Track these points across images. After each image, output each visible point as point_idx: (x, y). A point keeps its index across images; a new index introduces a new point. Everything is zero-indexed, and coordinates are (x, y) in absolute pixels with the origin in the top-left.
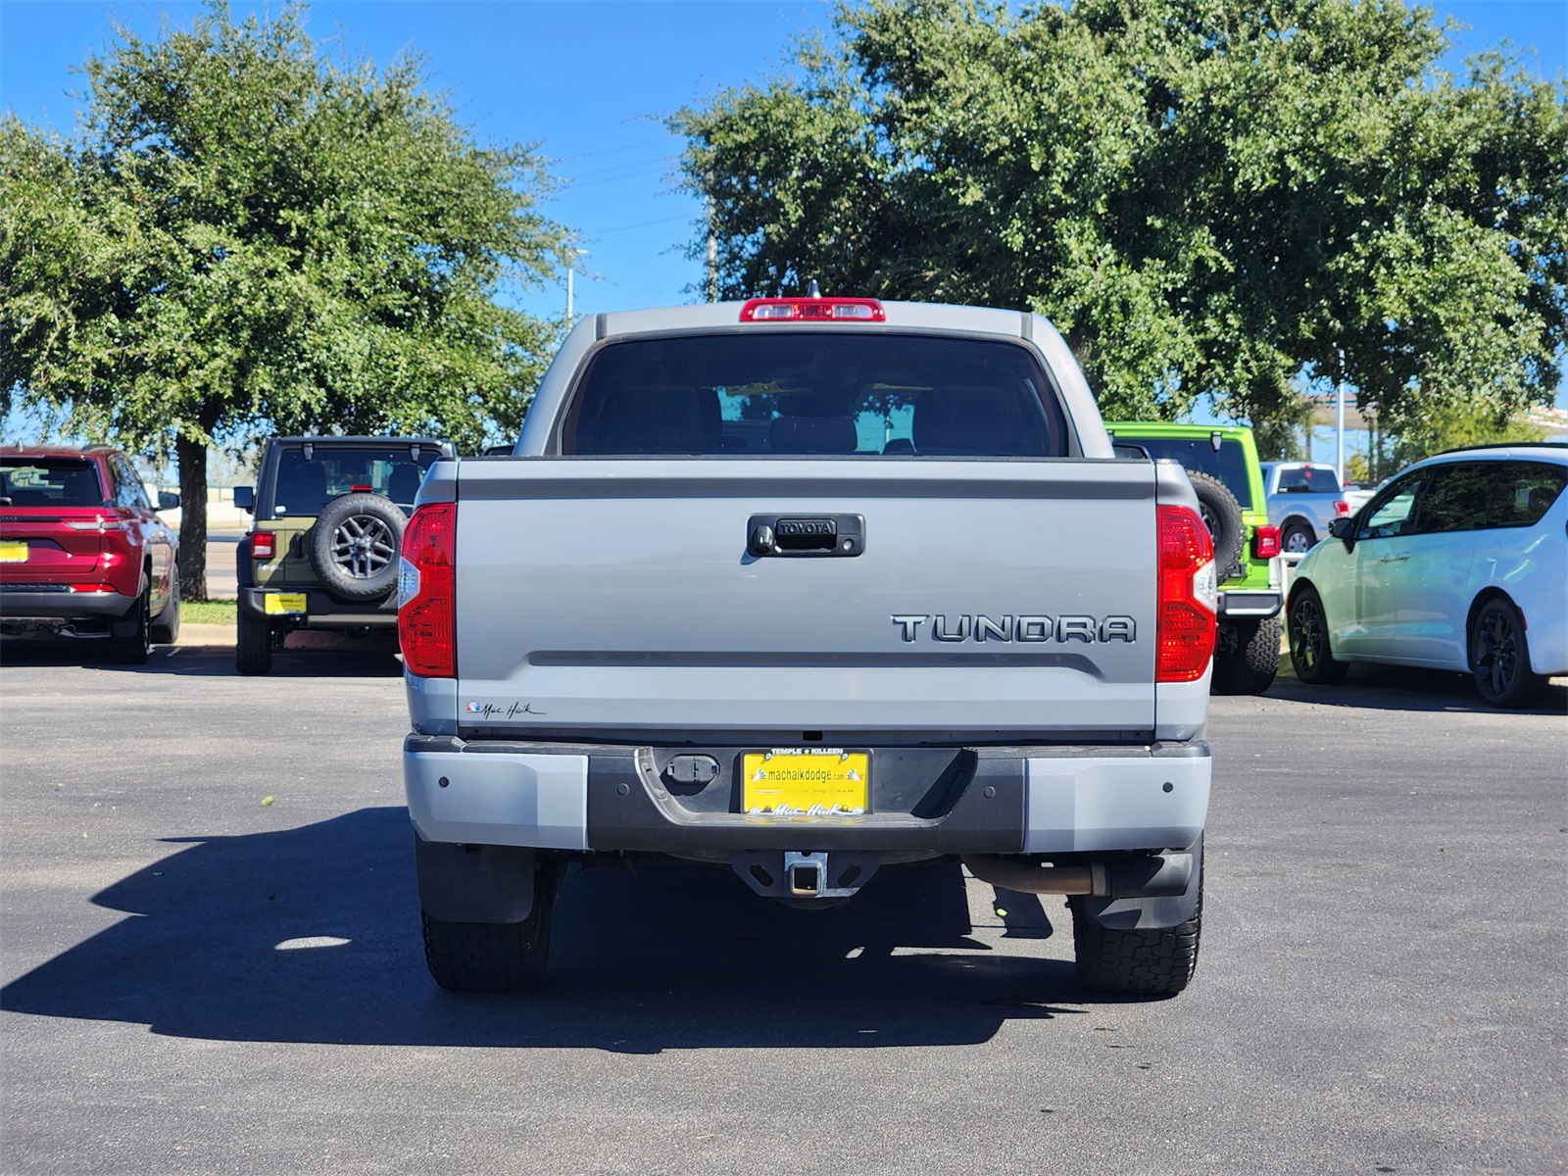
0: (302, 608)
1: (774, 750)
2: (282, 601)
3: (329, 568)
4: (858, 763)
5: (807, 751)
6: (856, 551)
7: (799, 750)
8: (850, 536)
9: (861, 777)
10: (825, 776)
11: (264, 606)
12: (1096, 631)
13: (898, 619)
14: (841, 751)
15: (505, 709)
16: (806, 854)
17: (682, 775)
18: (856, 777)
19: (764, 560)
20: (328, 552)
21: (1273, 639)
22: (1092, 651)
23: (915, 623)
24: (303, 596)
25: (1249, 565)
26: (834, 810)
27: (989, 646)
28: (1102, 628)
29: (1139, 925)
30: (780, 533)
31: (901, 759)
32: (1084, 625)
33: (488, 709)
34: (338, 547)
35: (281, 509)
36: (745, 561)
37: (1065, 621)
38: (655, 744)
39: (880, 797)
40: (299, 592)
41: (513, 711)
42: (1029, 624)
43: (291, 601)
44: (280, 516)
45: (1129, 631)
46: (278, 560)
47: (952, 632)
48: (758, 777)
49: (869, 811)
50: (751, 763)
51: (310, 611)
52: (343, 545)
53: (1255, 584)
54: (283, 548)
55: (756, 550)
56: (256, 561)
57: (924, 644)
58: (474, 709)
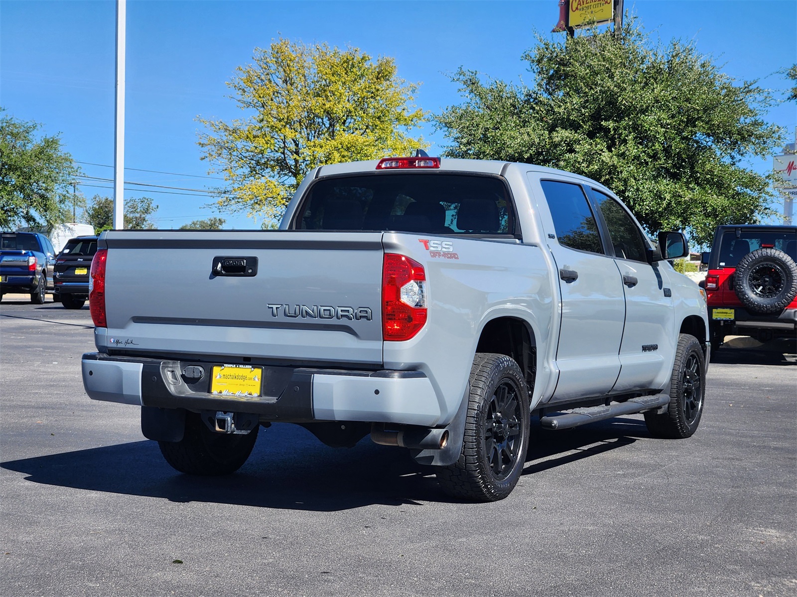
1: (225, 365)
4: (258, 372)
5: (238, 366)
6: (254, 274)
7: (235, 365)
8: (251, 267)
9: (258, 379)
10: (244, 378)
12: (354, 314)
13: (270, 306)
14: (251, 367)
15: (124, 342)
16: (225, 413)
17: (189, 375)
18: (256, 379)
19: (218, 277)
22: (353, 324)
23: (277, 308)
26: (246, 394)
27: (307, 320)
28: (356, 313)
29: (433, 464)
30: (223, 265)
31: (275, 372)
32: (348, 311)
33: (118, 342)
36: (211, 278)
37: (340, 309)
38: (181, 360)
39: (266, 389)
41: (127, 343)
42: (324, 310)
45: (369, 315)
47: (292, 312)
48: (218, 377)
49: (260, 396)
50: (216, 370)
55: (215, 273)
57: (281, 318)
58: (113, 342)
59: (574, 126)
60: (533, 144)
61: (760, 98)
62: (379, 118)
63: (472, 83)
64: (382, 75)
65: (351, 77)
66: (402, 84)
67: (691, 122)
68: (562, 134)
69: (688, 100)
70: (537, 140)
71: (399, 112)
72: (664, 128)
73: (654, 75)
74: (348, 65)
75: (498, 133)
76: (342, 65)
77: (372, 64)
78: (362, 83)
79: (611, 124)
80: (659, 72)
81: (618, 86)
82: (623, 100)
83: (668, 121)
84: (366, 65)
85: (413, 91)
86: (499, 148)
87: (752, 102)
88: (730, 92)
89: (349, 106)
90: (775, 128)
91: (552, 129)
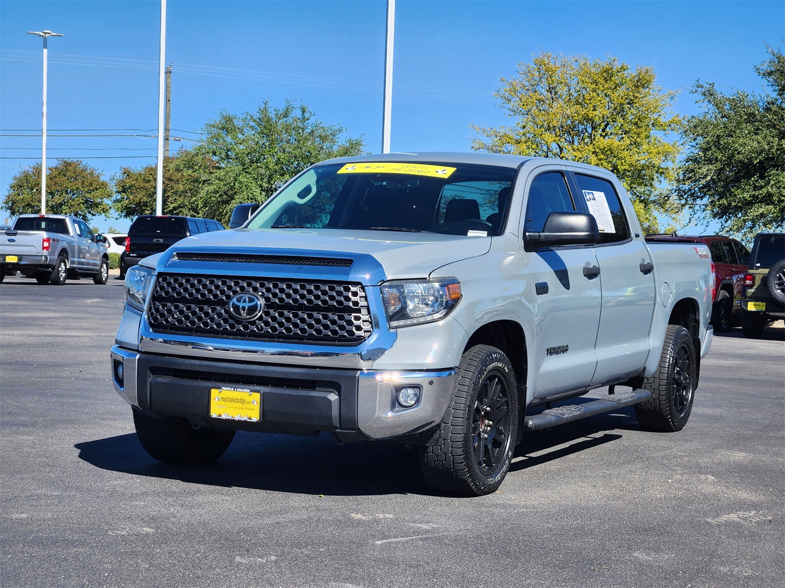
0: (764, 309)
2: (754, 305)
3: (773, 291)
11: (747, 307)
20: (773, 284)
24: (764, 304)
34: (778, 282)
35: (758, 265)
40: (763, 302)
43: (759, 305)
44: (758, 268)
46: (755, 287)
51: (767, 309)
52: (781, 281)
54: (758, 282)
56: (746, 287)
60: (762, 152)
62: (636, 124)
63: (709, 94)
64: (641, 83)
65: (611, 84)
66: (659, 91)
70: (767, 147)
71: (656, 118)
74: (608, 74)
75: (730, 140)
76: (602, 74)
77: (631, 73)
78: (621, 91)
84: (626, 73)
85: (672, 98)
86: (731, 154)
89: (607, 113)
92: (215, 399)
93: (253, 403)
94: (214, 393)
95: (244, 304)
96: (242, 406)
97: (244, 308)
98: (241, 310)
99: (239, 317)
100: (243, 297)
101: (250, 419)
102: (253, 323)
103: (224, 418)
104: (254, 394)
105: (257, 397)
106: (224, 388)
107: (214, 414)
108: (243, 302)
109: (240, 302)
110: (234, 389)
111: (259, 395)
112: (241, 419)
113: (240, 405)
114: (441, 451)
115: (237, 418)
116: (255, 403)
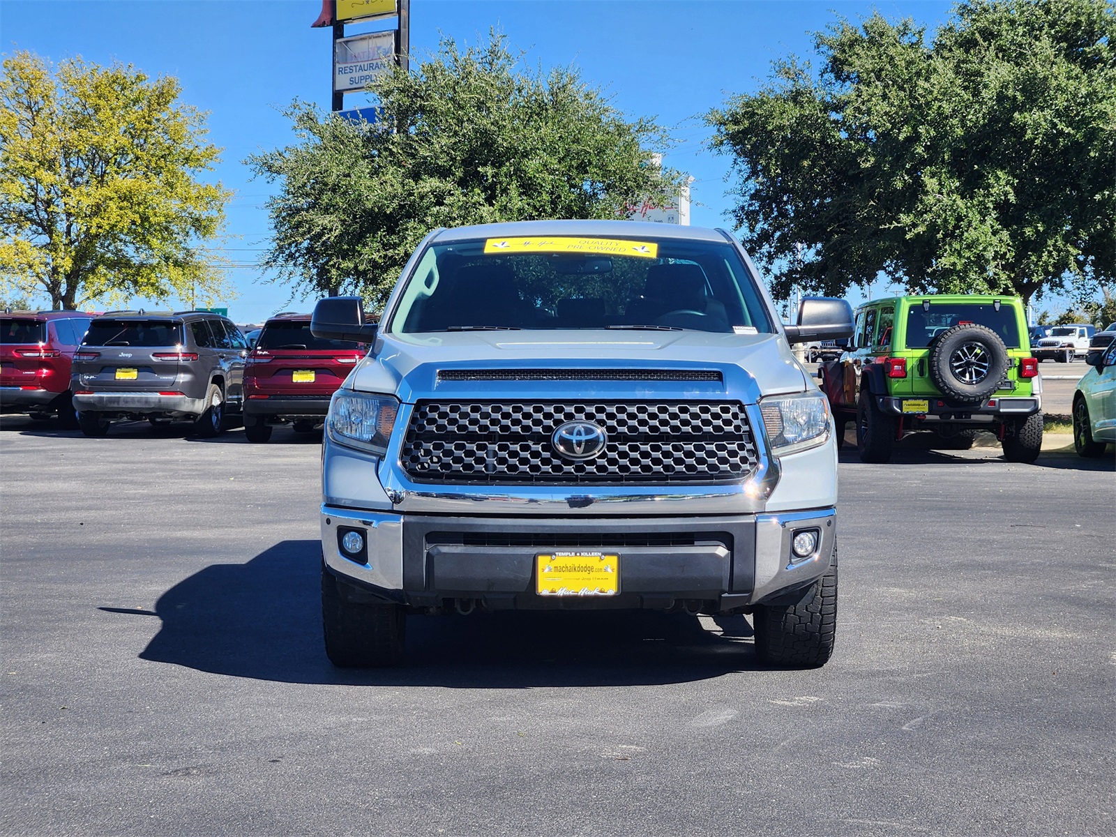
21: (1037, 428)
25: (1017, 381)
53: (1021, 394)
59: (443, 173)
61: (656, 137)
63: (310, 119)
64: (162, 98)
67: (582, 168)
68: (430, 184)
69: (576, 141)
71: (191, 149)
72: (553, 174)
73: (537, 111)
74: (117, 85)
76: (111, 85)
77: (150, 85)
78: (139, 110)
79: (489, 171)
80: (542, 106)
81: (495, 123)
82: (502, 142)
83: (556, 166)
87: (644, 143)
88: (621, 131)
90: (675, 174)
91: (416, 177)
92: (543, 570)
93: (606, 570)
94: (543, 562)
95: (579, 438)
96: (588, 576)
97: (579, 444)
98: (575, 446)
99: (571, 454)
100: (575, 427)
101: (601, 592)
102: (592, 462)
103: (561, 595)
104: (607, 558)
105: (612, 562)
106: (560, 554)
107: (544, 589)
108: (577, 434)
109: (572, 434)
110: (576, 554)
111: (615, 559)
112: (589, 593)
113: (585, 574)
114: (807, 610)
115: (581, 593)
116: (609, 570)
